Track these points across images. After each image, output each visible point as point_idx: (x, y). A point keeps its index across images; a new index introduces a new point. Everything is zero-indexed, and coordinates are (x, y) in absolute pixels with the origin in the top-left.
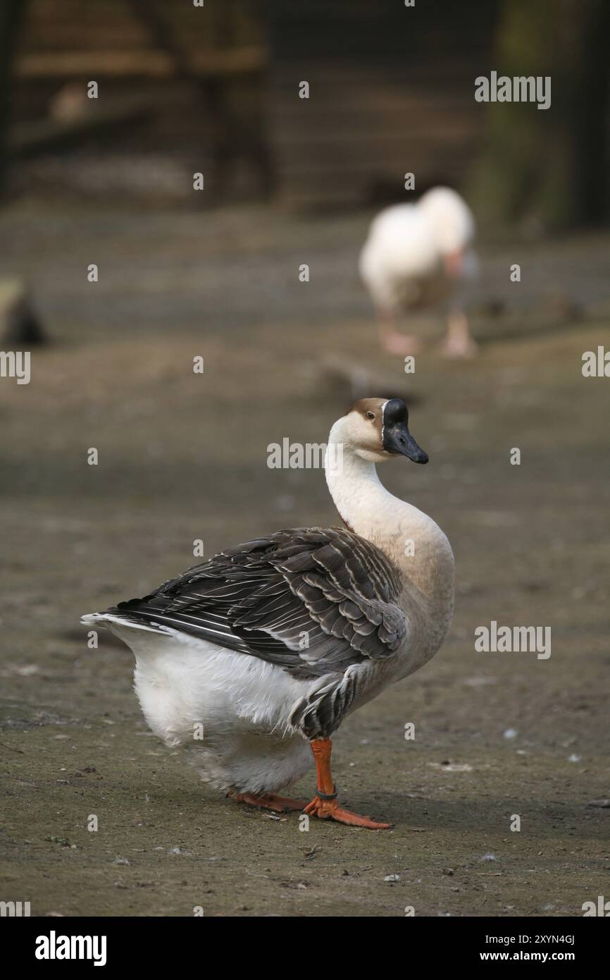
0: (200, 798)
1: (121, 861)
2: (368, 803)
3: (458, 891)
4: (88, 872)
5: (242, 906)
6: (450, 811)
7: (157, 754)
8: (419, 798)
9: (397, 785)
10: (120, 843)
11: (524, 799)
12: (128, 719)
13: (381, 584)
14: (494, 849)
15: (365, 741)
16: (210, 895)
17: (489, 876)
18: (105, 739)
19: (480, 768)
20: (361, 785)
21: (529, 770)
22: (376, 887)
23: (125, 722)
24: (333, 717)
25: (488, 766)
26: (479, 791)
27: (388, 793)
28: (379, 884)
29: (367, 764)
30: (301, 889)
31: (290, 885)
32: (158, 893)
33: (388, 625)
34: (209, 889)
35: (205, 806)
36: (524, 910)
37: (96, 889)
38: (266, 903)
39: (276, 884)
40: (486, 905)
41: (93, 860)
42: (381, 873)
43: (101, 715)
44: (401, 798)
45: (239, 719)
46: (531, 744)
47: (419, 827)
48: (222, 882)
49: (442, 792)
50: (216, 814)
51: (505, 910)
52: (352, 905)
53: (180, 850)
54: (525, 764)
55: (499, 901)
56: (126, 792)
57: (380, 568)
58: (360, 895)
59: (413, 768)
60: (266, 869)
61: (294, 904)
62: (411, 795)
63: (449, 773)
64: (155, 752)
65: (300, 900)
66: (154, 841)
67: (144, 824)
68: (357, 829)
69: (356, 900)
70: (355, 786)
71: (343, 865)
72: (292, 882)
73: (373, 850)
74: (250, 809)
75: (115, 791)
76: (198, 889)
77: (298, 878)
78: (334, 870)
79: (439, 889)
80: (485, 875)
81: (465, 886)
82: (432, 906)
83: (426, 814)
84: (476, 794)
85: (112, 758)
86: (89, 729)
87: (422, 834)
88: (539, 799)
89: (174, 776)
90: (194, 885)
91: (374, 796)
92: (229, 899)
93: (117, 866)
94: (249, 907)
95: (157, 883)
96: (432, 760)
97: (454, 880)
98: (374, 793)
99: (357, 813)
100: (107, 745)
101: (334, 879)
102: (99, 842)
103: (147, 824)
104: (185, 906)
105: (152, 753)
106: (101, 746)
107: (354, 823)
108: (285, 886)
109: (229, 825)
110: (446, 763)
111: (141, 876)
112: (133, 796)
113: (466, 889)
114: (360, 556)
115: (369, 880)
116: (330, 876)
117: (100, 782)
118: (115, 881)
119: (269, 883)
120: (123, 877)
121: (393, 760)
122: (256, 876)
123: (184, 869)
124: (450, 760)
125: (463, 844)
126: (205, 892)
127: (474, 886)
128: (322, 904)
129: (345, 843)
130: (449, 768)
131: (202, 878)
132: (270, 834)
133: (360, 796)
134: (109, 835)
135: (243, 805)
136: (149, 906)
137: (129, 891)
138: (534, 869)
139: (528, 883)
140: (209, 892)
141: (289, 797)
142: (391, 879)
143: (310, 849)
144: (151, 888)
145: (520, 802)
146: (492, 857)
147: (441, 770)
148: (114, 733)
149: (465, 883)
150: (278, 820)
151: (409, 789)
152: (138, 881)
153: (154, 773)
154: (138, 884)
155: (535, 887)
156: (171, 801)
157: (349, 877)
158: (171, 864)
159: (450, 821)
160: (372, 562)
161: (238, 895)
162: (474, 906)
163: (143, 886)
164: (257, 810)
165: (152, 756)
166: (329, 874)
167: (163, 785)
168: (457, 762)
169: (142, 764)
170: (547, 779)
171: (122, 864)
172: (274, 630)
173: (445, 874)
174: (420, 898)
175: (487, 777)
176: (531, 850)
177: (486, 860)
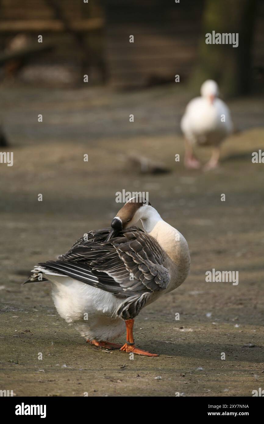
0: (75, 343)
1: (41, 370)
2: (147, 345)
3: (187, 383)
4: (27, 375)
5: (93, 390)
6: (183, 349)
7: (56, 324)
8: (170, 343)
9: (160, 337)
10: (41, 363)
11: (216, 344)
12: (44, 309)
13: (157, 257)
14: (202, 365)
15: (146, 319)
16: (79, 385)
17: (200, 377)
18: (34, 318)
19: (197, 330)
20: (145, 338)
21: (217, 331)
22: (151, 382)
23: (43, 310)
24: (135, 311)
25: (200, 329)
26: (196, 340)
27: (157, 341)
28: (153, 380)
29: (147, 328)
30: (119, 382)
31: (114, 381)
32: (57, 384)
33: (160, 276)
34: (79, 383)
35: (77, 347)
36: (215, 391)
37: (30, 382)
38: (104, 389)
39: (108, 380)
40: (199, 389)
41: (29, 370)
42: (154, 376)
43: (32, 307)
44: (163, 343)
45: (97, 311)
46: (218, 320)
47: (170, 355)
48: (85, 379)
49: (180, 341)
50: (82, 350)
51: (207, 392)
52: (141, 389)
53: (67, 366)
54: (216, 328)
55: (205, 388)
56: (43, 341)
57: (156, 250)
58: (144, 385)
59: (167, 330)
60: (104, 374)
61: (116, 389)
62: (167, 342)
63: (183, 332)
64: (56, 323)
65: (118, 387)
66: (55, 362)
67: (51, 355)
68: (143, 357)
69: (143, 387)
70: (142, 338)
71: (137, 372)
72: (115, 379)
73: (150, 366)
74: (97, 348)
75: (39, 340)
76: (75, 383)
77: (117, 378)
78: (133, 374)
79: (179, 382)
80: (199, 377)
81: (190, 381)
82: (175, 390)
83: (173, 350)
84: (195, 342)
85: (37, 326)
86: (28, 313)
87: (171, 359)
88: (222, 343)
89: (64, 334)
90: (73, 381)
91: (150, 342)
92: (88, 387)
93: (39, 373)
94: (96, 390)
95: (57, 380)
96: (175, 327)
97: (185, 379)
98: (151, 341)
99: (143, 350)
100: (35, 320)
101: (133, 378)
102: (31, 362)
103: (52, 354)
104: (69, 390)
105: (54, 324)
106: (32, 321)
107: (142, 354)
108: (112, 381)
109: (88, 355)
110: (182, 328)
111: (50, 377)
112: (46, 342)
113: (190, 382)
114: (148, 245)
115: (148, 379)
116: (132, 377)
117: (32, 336)
118: (38, 379)
119: (105, 380)
120: (42, 377)
121: (159, 327)
122: (99, 377)
123: (68, 374)
124: (183, 327)
125: (189, 363)
126: (77, 384)
127: (194, 381)
128: (128, 389)
129: (138, 362)
130: (183, 330)
131: (75, 378)
132: (105, 359)
133: (145, 342)
134: (36, 359)
135: (94, 346)
136: (53, 390)
137: (45, 384)
138: (219, 374)
139: (217, 380)
140: (79, 384)
141: (114, 343)
142: (158, 378)
143: (123, 365)
144: (54, 382)
145: (214, 345)
146: (201, 369)
147: (179, 331)
148: (38, 315)
149: (190, 380)
150: (109, 353)
151: (166, 339)
152: (48, 379)
153: (55, 332)
154: (48, 380)
155: (220, 381)
156: (62, 344)
157: (140, 377)
158: (63, 371)
159: (183, 353)
160: (153, 248)
161: (92, 385)
162: (194, 390)
163: (51, 381)
164: (100, 348)
165: (54, 325)
166: (131, 376)
167: (59, 338)
168: (186, 327)
169: (50, 328)
170: (225, 335)
171: (42, 372)
172: (110, 273)
173: (181, 376)
174: (170, 387)
175: (199, 334)
176: (219, 365)
177: (199, 370)
